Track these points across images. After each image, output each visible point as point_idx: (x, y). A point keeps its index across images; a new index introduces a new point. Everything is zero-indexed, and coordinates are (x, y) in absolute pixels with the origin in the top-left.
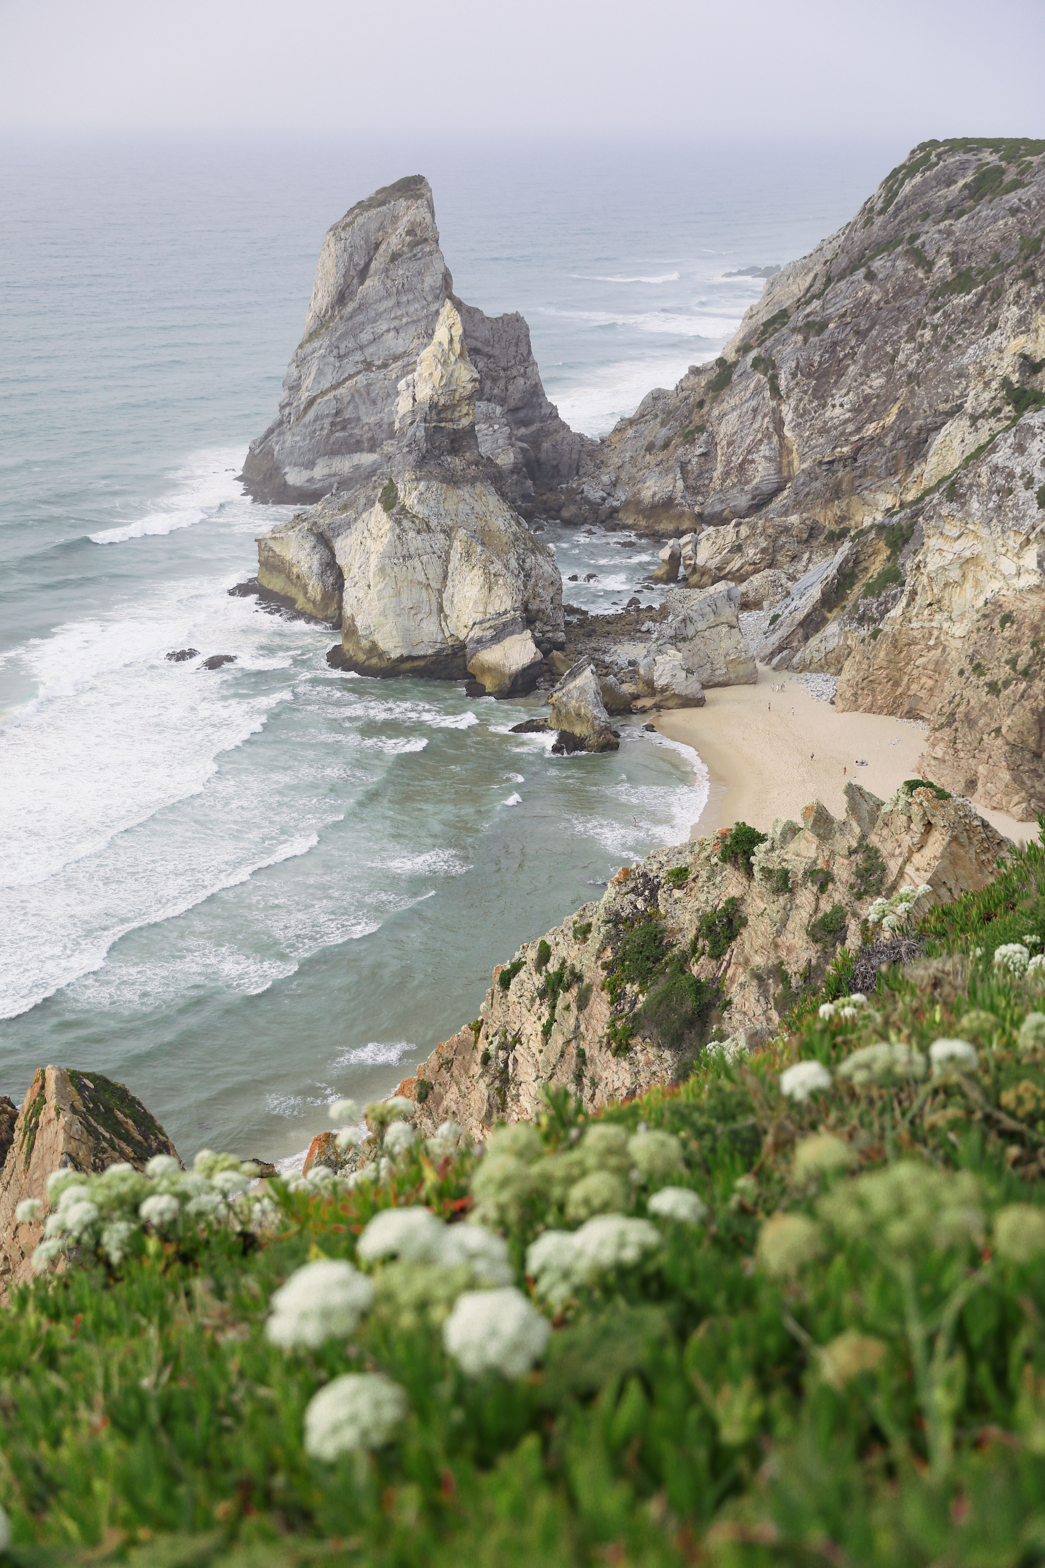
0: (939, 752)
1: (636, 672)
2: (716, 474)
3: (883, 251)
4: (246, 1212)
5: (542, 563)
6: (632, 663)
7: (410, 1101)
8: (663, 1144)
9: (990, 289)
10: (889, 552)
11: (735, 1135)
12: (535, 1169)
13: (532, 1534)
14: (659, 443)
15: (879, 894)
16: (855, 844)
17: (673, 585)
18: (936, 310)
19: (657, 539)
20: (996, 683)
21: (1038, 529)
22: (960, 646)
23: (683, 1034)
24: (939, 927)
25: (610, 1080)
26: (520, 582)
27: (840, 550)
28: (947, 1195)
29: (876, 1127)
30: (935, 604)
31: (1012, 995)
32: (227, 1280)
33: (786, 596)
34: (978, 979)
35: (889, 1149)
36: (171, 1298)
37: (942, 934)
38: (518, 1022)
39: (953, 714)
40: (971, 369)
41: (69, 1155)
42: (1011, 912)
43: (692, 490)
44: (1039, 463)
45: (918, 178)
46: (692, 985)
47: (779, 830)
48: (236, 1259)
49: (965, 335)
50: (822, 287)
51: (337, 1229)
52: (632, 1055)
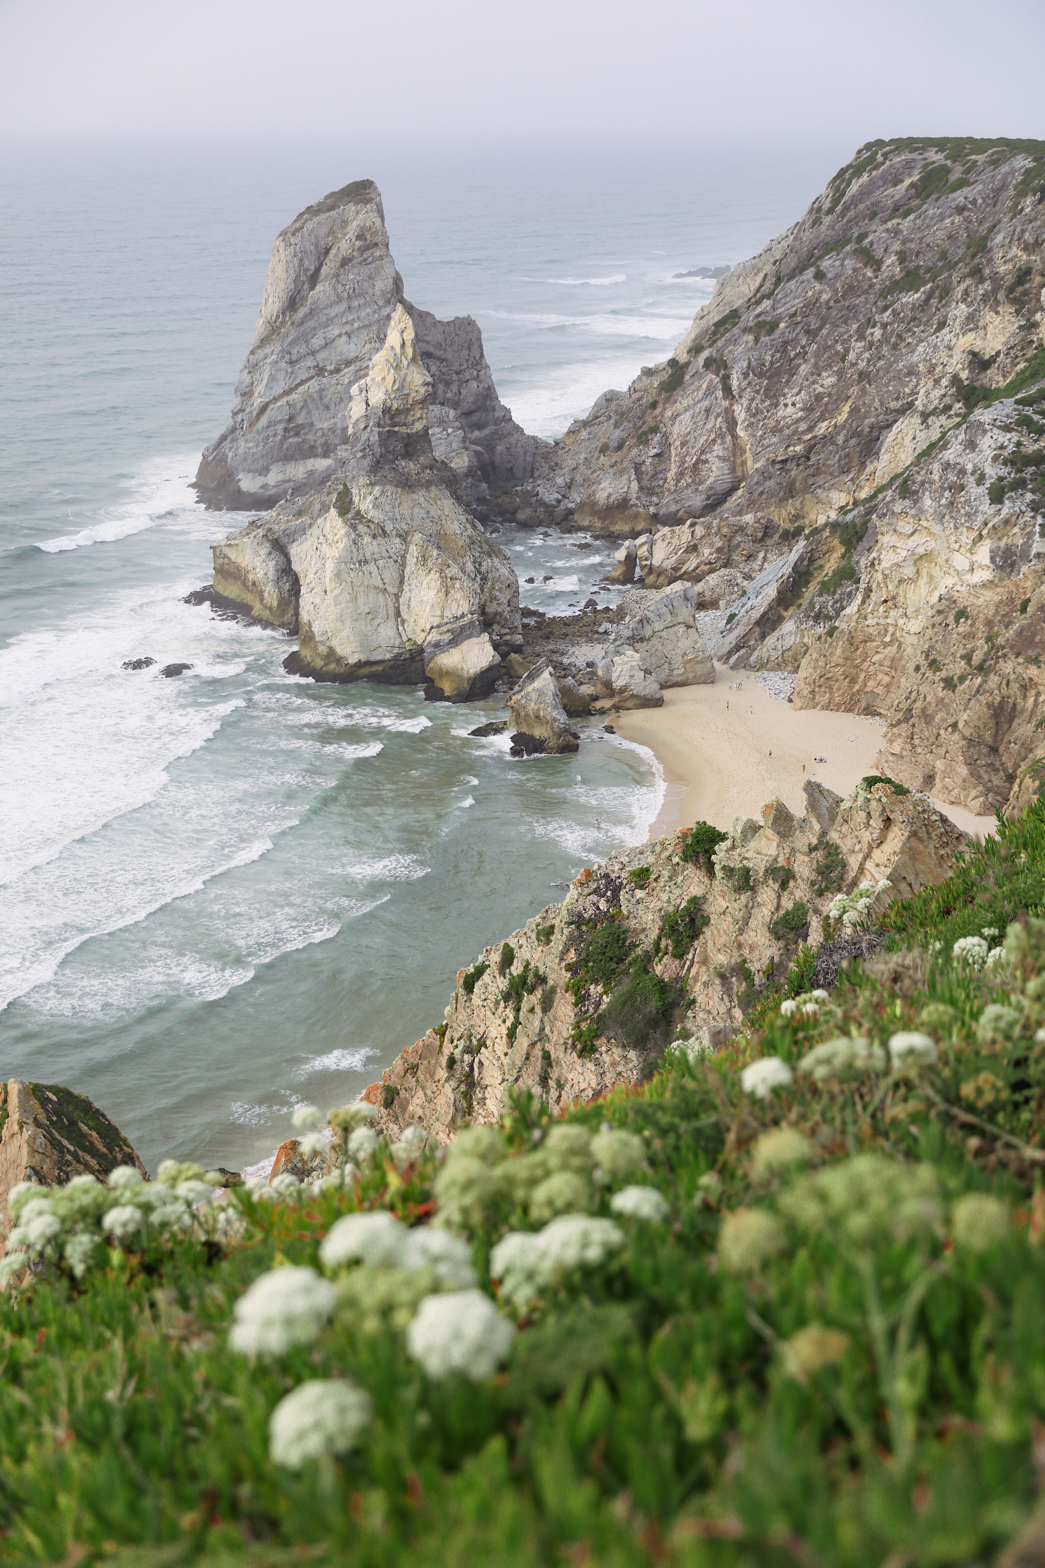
0: (897, 748)
1: (594, 673)
2: (671, 475)
3: (831, 250)
4: (211, 1222)
5: (499, 566)
6: (590, 665)
7: (376, 1107)
8: (625, 1144)
9: (938, 287)
10: (843, 550)
11: (698, 1133)
12: (498, 1172)
13: (497, 1535)
14: (613, 444)
15: (839, 890)
16: (815, 841)
17: (629, 586)
18: (885, 308)
19: (613, 540)
20: (952, 679)
21: (990, 525)
22: (915, 642)
23: (647, 1034)
24: (899, 922)
25: (575, 1081)
26: (476, 585)
27: (795, 549)
28: (905, 1187)
29: (838, 1122)
30: (890, 601)
31: (972, 987)
32: (191, 1290)
33: (742, 596)
34: (937, 972)
35: (850, 1142)
36: (135, 1310)
37: (901, 929)
38: (483, 1026)
39: (910, 710)
40: (921, 367)
41: (33, 1169)
42: (970, 906)
43: (647, 491)
44: (990, 460)
45: (865, 178)
46: (655, 985)
47: (739, 829)
48: (201, 1269)
49: (914, 333)
50: (772, 287)
51: (302, 1236)
52: (597, 1056)
